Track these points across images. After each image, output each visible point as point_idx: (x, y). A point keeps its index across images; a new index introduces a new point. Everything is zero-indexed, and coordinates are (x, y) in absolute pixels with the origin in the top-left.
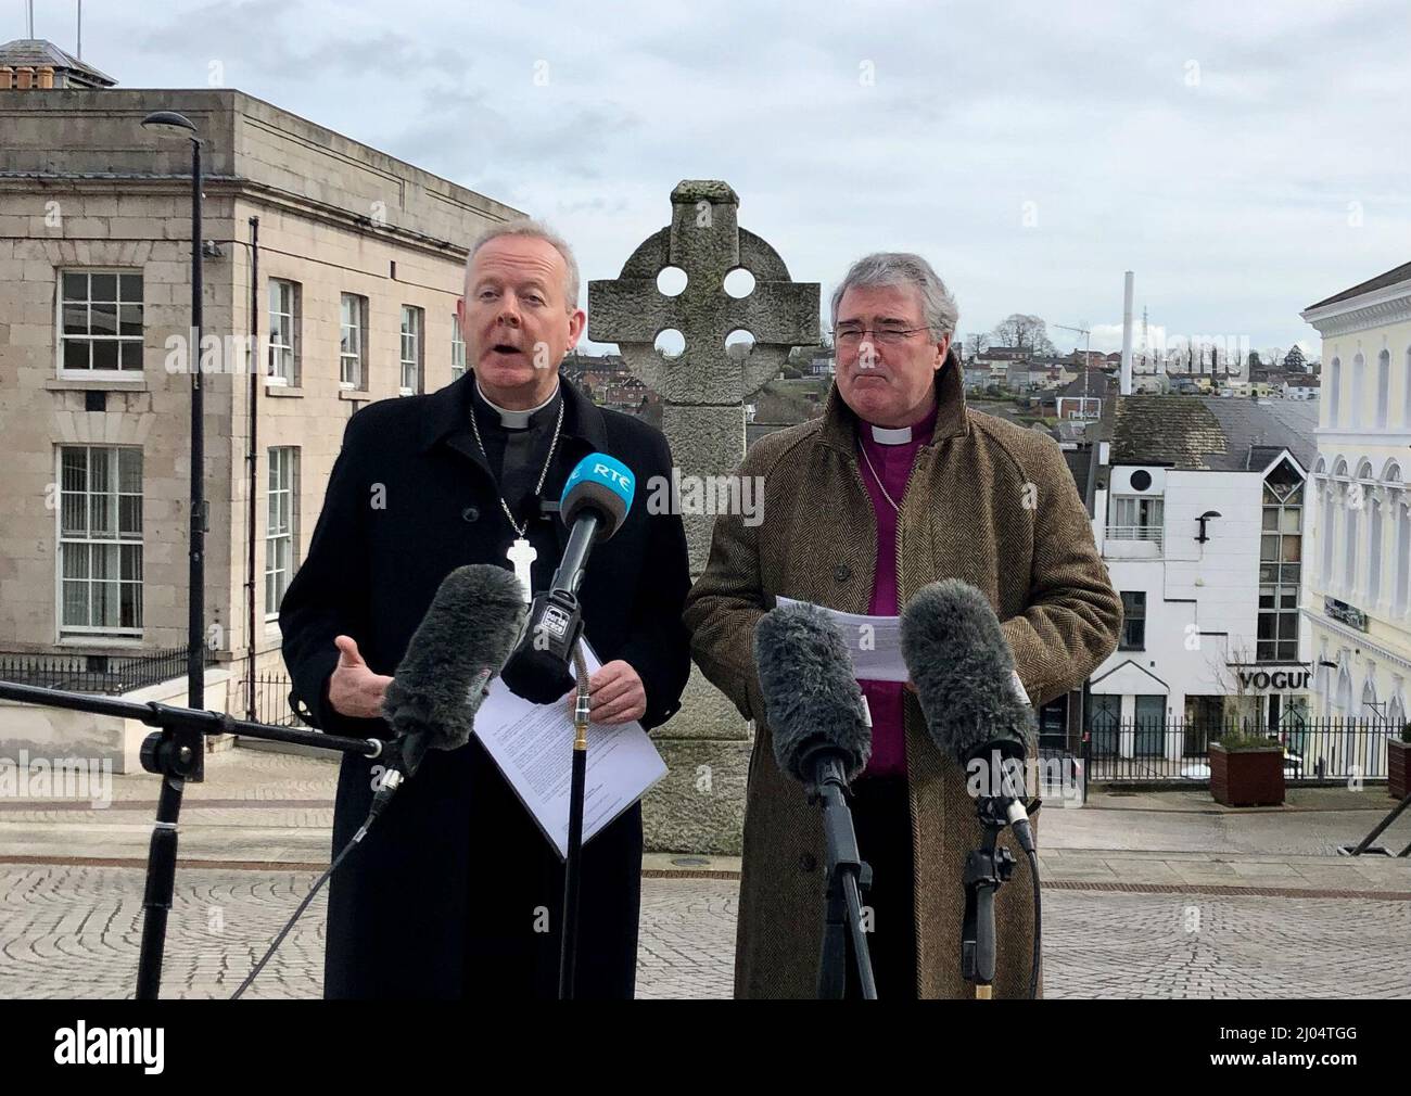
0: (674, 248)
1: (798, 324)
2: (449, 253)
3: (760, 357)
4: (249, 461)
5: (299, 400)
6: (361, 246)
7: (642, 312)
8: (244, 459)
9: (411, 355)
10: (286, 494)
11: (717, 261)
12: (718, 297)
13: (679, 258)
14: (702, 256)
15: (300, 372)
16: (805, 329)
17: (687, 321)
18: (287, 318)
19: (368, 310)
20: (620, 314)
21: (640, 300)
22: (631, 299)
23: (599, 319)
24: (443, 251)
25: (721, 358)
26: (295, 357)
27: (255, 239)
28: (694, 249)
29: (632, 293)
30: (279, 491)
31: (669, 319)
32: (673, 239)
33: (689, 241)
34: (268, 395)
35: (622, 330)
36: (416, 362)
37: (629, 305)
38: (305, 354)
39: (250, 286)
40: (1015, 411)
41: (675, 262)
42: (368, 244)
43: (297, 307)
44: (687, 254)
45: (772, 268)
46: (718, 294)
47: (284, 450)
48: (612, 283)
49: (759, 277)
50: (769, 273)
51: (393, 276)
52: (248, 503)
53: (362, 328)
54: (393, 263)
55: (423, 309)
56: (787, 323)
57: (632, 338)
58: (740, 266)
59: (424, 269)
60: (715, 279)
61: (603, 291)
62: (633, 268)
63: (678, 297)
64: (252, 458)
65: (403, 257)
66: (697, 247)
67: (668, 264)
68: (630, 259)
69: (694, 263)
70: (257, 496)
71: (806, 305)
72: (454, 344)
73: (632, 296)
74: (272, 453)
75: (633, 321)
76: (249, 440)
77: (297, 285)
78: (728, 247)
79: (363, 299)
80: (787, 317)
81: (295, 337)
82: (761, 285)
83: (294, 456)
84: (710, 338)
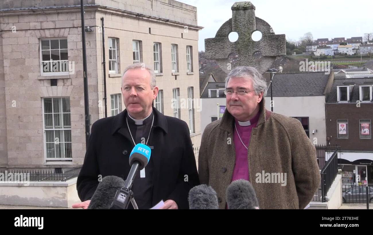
0: (233, 26)
1: (278, 49)
2: (169, 23)
3: (265, 61)
4: (104, 100)
5: (120, 78)
6: (138, 23)
7: (223, 48)
8: (102, 99)
9: (158, 59)
10: (117, 110)
11: (248, 29)
12: (249, 41)
13: (235, 29)
14: (243, 28)
15: (120, 68)
16: (281, 50)
17: (239, 50)
18: (115, 50)
19: (142, 45)
20: (216, 49)
21: (222, 44)
22: (219, 44)
23: (209, 51)
24: (167, 23)
25: (251, 62)
26: (118, 63)
27: (103, 25)
28: (240, 26)
29: (219, 42)
30: (115, 109)
31: (233, 50)
32: (233, 23)
33: (239, 23)
34: (109, 77)
35: (217, 55)
36: (159, 61)
37: (219, 46)
38: (121, 62)
39: (102, 41)
41: (234, 30)
42: (141, 23)
43: (118, 46)
44: (238, 27)
45: (268, 30)
46: (249, 40)
47: (116, 95)
48: (213, 39)
49: (263, 33)
50: (267, 32)
51: (150, 33)
52: (105, 114)
53: (140, 51)
54: (150, 29)
55: (161, 43)
56: (273, 48)
57: (220, 58)
58: (257, 30)
59: (160, 29)
60: (248, 35)
61: (210, 42)
62: (220, 34)
63: (235, 42)
64: (105, 99)
65: (153, 26)
66: (241, 25)
67: (231, 31)
68: (219, 30)
69: (241, 30)
70: (107, 111)
71: (280, 42)
72: (172, 54)
73: (219, 43)
74: (112, 96)
75: (220, 52)
76: (104, 93)
77: (118, 39)
78: (252, 24)
79: (140, 42)
80: (274, 46)
81: (118, 56)
82: (264, 36)
83: (119, 97)
84: (247, 56)
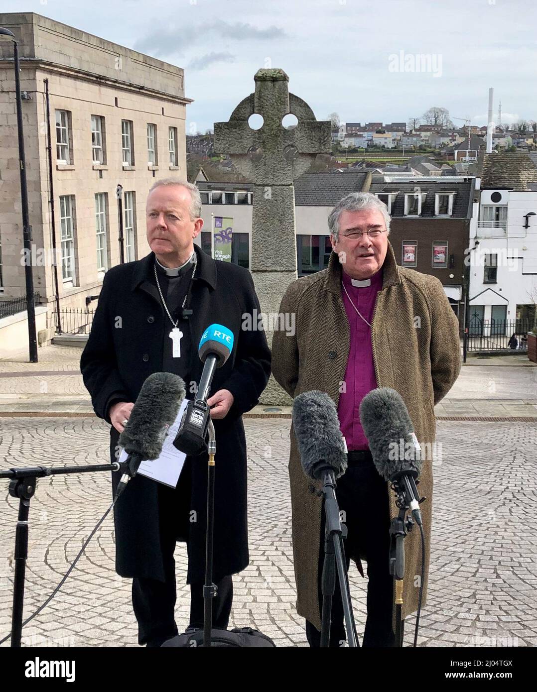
0: (256, 104)
1: (320, 143)
2: (144, 91)
3: (301, 160)
4: (50, 203)
5: (73, 171)
6: (100, 90)
7: (241, 138)
8: (48, 203)
9: (127, 145)
10: (69, 219)
11: (278, 110)
12: (279, 130)
13: (259, 109)
14: (272, 109)
15: (73, 156)
16: (324, 145)
17: (264, 142)
18: (65, 129)
19: (105, 124)
20: (230, 139)
21: (240, 132)
22: (235, 132)
23: (220, 142)
24: (141, 91)
25: (282, 161)
26: (70, 149)
27: (47, 90)
28: (267, 105)
29: (236, 128)
30: (66, 218)
31: (255, 142)
32: (256, 100)
33: (264, 101)
34: (57, 170)
35: (231, 148)
36: (129, 149)
37: (234, 135)
38: (75, 148)
39: (46, 114)
40: (433, 158)
41: (257, 112)
42: (104, 90)
43: (70, 124)
44: (263, 108)
45: (306, 114)
46: (279, 128)
47: (67, 197)
48: (226, 124)
49: (300, 119)
50: (305, 116)
51: (116, 105)
52: (51, 224)
53: (102, 133)
54: (116, 98)
55: (132, 121)
56: (314, 142)
57: (236, 152)
58: (290, 113)
59: (131, 100)
60: (278, 120)
61: (221, 128)
62: (236, 116)
63: (259, 130)
64: (52, 202)
65: (121, 95)
66: (267, 104)
67: (254, 113)
68: (235, 111)
69: (267, 112)
70: (55, 221)
71: (324, 132)
72: (148, 139)
73: (236, 130)
74: (61, 198)
75: (237, 143)
76: (49, 193)
77: (69, 113)
78: (284, 103)
79: (102, 118)
80: (314, 139)
81: (69, 139)
82: (301, 123)
83: (72, 199)
84: (275, 151)
